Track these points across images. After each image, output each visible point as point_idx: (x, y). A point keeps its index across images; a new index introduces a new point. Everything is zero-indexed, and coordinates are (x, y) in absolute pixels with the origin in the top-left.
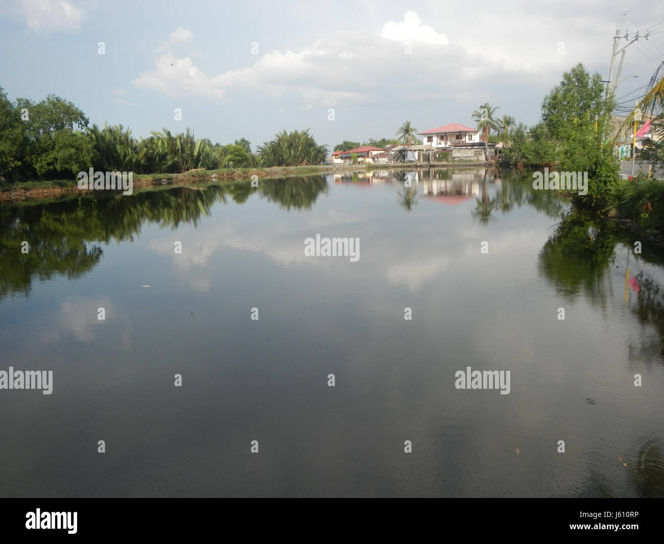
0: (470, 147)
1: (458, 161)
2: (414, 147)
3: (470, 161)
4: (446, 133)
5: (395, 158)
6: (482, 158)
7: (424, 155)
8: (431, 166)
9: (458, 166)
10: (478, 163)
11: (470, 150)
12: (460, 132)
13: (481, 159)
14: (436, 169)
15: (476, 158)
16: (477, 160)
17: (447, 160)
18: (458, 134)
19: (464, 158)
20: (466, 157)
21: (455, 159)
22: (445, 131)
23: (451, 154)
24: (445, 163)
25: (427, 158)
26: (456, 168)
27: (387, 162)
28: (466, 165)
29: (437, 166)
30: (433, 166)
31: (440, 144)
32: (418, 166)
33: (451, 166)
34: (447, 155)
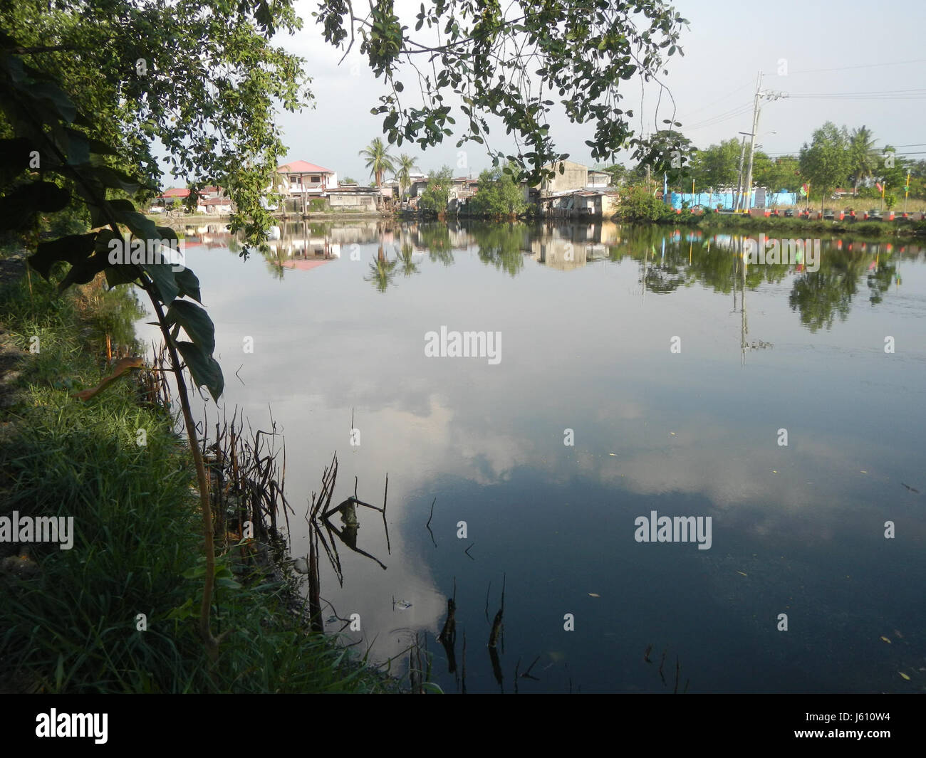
0: (353, 194)
1: (339, 211)
3: (356, 211)
4: (301, 174)
6: (373, 207)
7: (287, 202)
8: (304, 218)
9: (339, 217)
10: (367, 213)
11: (354, 197)
12: (322, 173)
13: (371, 209)
14: (312, 221)
15: (363, 207)
16: (366, 210)
17: (322, 210)
18: (312, 175)
19: (347, 208)
20: (350, 206)
21: (335, 209)
23: (332, 202)
24: (322, 213)
25: (294, 207)
26: (337, 220)
28: (351, 217)
29: (313, 218)
30: (309, 218)
32: (286, 218)
33: (332, 217)
34: (323, 202)
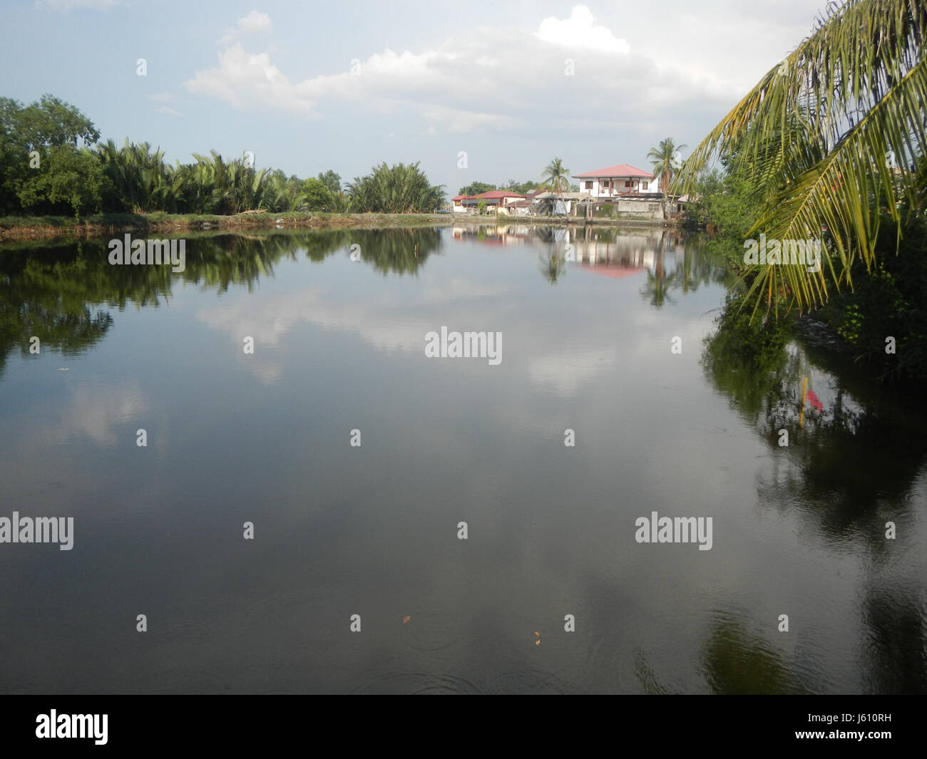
0: (642, 199)
1: (626, 218)
2: (565, 196)
3: (642, 218)
4: (611, 178)
5: (538, 209)
6: (660, 215)
7: (579, 207)
8: (587, 223)
9: (625, 224)
10: (654, 221)
11: (642, 203)
12: (631, 178)
13: (658, 216)
14: (595, 227)
15: (650, 215)
16: (652, 217)
17: (610, 216)
18: (628, 179)
19: (634, 214)
20: (637, 213)
21: (622, 215)
22: (611, 175)
23: (617, 208)
24: (607, 219)
25: (583, 211)
26: (623, 227)
27: (527, 214)
28: (636, 224)
29: (596, 223)
30: (591, 223)
31: (603, 192)
32: (569, 222)
33: (615, 224)
34: (611, 208)
